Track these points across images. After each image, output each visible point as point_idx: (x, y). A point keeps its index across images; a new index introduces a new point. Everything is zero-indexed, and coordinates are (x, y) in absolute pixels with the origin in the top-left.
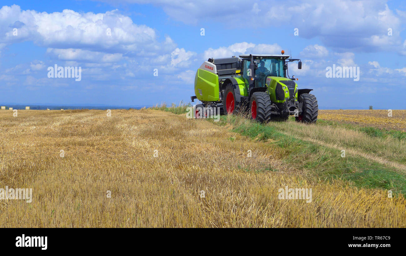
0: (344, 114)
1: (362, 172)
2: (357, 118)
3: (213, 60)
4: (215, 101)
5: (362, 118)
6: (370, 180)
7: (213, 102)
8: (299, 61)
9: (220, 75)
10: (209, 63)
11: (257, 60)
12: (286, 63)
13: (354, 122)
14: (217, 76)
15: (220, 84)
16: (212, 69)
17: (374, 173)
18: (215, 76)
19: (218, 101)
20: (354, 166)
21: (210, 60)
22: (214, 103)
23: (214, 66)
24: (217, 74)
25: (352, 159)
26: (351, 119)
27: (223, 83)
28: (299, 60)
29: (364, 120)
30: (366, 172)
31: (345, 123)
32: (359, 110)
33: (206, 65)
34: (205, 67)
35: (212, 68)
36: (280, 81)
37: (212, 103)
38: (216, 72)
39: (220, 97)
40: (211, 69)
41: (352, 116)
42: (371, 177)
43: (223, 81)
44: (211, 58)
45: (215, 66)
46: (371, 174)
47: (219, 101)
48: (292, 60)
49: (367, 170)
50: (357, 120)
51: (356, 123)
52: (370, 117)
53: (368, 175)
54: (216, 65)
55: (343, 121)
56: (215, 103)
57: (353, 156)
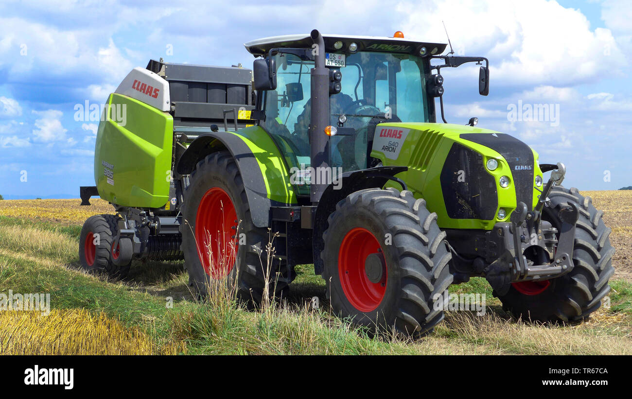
0: (41, 207)
1: (58, 289)
2: (60, 212)
3: (161, 65)
4: (153, 209)
5: (67, 212)
6: (69, 300)
7: (147, 209)
8: (484, 63)
9: (180, 119)
10: (149, 73)
11: (337, 56)
12: (434, 72)
13: (54, 218)
14: (170, 118)
15: (176, 149)
16: (156, 96)
17: (75, 290)
18: (164, 119)
19: (164, 207)
20: (48, 282)
21: (154, 66)
22: (148, 214)
23: (162, 85)
24: (172, 113)
25: (46, 272)
26: (51, 214)
27: (188, 146)
28: (482, 59)
29: (70, 215)
30: (64, 289)
31: (41, 221)
32: (64, 200)
33: (136, 81)
34: (134, 87)
35: (156, 90)
36: (462, 136)
37: (143, 215)
38: (167, 107)
39: (171, 196)
40: (153, 94)
41: (53, 210)
42: (71, 296)
43: (189, 141)
44: (158, 60)
45: (166, 84)
46: (70, 291)
47: (167, 208)
48: (454, 62)
49: (66, 286)
50: (59, 216)
51: (57, 220)
52: (79, 211)
53: (67, 293)
54: (170, 82)
55: (39, 217)
56: (151, 214)
57: (48, 268)
